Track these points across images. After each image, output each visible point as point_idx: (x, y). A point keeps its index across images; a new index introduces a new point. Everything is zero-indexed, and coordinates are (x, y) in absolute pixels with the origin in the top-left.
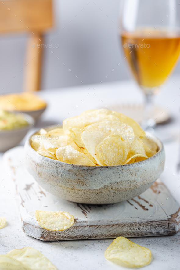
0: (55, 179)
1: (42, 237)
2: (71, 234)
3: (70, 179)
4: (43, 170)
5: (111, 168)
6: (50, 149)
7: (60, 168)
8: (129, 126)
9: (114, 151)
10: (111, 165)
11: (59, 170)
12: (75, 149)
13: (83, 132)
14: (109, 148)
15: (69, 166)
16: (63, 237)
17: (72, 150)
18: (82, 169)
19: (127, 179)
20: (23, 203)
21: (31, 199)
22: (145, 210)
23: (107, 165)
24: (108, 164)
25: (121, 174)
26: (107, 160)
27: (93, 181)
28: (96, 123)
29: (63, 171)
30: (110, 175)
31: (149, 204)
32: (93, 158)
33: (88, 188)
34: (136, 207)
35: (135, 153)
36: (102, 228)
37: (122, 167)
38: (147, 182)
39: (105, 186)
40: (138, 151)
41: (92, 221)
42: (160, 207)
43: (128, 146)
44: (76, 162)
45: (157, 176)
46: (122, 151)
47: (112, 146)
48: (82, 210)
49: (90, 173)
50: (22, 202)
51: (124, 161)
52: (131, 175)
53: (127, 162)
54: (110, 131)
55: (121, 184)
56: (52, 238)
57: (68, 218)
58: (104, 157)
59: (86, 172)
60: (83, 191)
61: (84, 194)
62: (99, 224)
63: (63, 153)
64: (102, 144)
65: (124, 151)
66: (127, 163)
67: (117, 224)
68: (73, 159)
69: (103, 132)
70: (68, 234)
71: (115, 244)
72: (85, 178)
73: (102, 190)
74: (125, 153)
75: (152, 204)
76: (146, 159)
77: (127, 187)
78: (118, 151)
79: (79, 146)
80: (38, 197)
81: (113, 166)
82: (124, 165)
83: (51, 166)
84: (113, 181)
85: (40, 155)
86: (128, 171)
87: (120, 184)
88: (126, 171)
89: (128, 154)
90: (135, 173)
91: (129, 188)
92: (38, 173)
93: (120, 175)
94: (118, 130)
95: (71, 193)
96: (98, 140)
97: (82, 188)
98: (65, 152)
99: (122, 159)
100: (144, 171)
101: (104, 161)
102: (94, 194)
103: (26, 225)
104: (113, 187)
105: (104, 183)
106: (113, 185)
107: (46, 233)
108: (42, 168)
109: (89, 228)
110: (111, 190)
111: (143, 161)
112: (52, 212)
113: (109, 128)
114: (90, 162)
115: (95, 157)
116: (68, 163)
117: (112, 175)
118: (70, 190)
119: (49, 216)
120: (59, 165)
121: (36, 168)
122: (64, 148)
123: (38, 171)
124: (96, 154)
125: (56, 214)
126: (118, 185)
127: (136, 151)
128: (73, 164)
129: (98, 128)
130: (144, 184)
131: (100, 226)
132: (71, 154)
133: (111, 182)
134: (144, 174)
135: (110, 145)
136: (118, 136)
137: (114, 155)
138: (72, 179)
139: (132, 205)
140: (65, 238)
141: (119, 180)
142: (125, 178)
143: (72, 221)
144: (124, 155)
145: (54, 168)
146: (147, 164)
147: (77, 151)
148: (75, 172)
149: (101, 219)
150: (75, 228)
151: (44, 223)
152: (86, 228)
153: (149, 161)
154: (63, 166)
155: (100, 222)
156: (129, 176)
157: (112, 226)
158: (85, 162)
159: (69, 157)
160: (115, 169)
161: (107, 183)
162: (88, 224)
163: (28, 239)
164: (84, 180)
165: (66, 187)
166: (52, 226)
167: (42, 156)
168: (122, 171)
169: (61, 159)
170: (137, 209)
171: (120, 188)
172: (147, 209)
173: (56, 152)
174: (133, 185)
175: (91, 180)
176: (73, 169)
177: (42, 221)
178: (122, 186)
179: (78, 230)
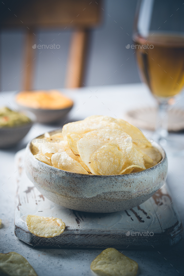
0: (49, 185)
1: (31, 242)
2: (61, 241)
3: (63, 186)
4: (38, 175)
5: (105, 177)
6: (47, 154)
7: (54, 174)
8: (129, 136)
9: (109, 160)
10: (105, 175)
11: (53, 176)
12: (70, 156)
13: (81, 139)
14: (105, 157)
15: (62, 173)
16: (53, 244)
17: (66, 156)
18: (75, 177)
19: (121, 190)
20: (19, 207)
21: (28, 202)
22: (141, 222)
23: (101, 175)
24: (102, 173)
25: (115, 184)
26: (101, 169)
27: (85, 189)
28: (96, 130)
29: (56, 177)
30: (103, 185)
31: (147, 216)
32: (87, 167)
33: (80, 196)
34: (133, 219)
35: (132, 163)
36: (93, 237)
37: (116, 178)
38: (143, 194)
39: (98, 195)
40: (135, 162)
41: (83, 230)
42: (157, 219)
43: (125, 156)
44: (70, 169)
45: (155, 188)
46: (118, 161)
47: (108, 155)
48: (77, 218)
49: (83, 181)
50: (19, 205)
51: (119, 171)
52: (125, 186)
53: (122, 172)
54: (109, 139)
55: (115, 194)
56: (42, 244)
57: (59, 225)
58: (99, 166)
59: (79, 180)
60: (75, 199)
61: (77, 202)
62: (90, 233)
63: (58, 159)
64: (98, 153)
65: (120, 161)
66: (122, 174)
67: (109, 235)
68: (67, 166)
69: (101, 140)
70: (58, 241)
71: (104, 254)
72: (77, 186)
73: (95, 199)
74: (121, 163)
75: (150, 216)
76: (143, 171)
77: (121, 198)
78: (114, 161)
79: (75, 153)
80: (36, 201)
81: (107, 175)
82: (118, 176)
83: (45, 172)
84: (106, 191)
85: (37, 160)
86: (122, 182)
87: (113, 194)
88: (120, 181)
89: (124, 164)
90: (129, 184)
91: (123, 198)
92: (34, 178)
93: (113, 185)
94: (117, 139)
95: (64, 200)
96: (95, 148)
97: (74, 196)
98: (60, 159)
99: (117, 169)
100: (140, 183)
101: (98, 170)
102: (87, 203)
103: (17, 229)
104: (106, 197)
105: (97, 192)
106: (106, 195)
107: (36, 239)
108: (37, 173)
109: (80, 236)
110: (104, 199)
111: (139, 172)
112: (45, 218)
113: (108, 137)
114: (83, 170)
115: (88, 165)
116: (62, 170)
117: (105, 185)
118: (63, 197)
119: (40, 222)
120: (53, 171)
121: (32, 172)
122: (59, 154)
123: (33, 175)
124: (90, 163)
125: (49, 220)
126: (112, 195)
127: (133, 162)
128: (67, 171)
129: (97, 136)
130: (140, 196)
131: (91, 235)
132: (65, 160)
133: (103, 191)
134: (139, 186)
135: (106, 154)
136: (116, 146)
137: (109, 165)
138: (65, 186)
139: (129, 215)
140: (55, 245)
141: (112, 190)
142: (119, 188)
143: (62, 228)
144: (120, 165)
145: (48, 174)
146: (143, 175)
147: (71, 158)
148: (68, 179)
149: (93, 229)
150: (65, 236)
151: (34, 229)
152: (77, 237)
153: (146, 172)
154: (57, 172)
155: (91, 232)
156: (123, 187)
157: (104, 236)
158: (78, 170)
159: (63, 164)
160: (109, 179)
161: (100, 192)
162: (79, 232)
163: (19, 243)
164: (77, 188)
165: (59, 194)
166: (42, 232)
167: (39, 160)
168: (115, 181)
169: (56, 165)
170: (133, 220)
171: (114, 198)
172: (143, 221)
173: (52, 157)
174: (127, 196)
175: (83, 189)
176: (67, 176)
177: (32, 227)
178: (115, 197)
179: (69, 238)
